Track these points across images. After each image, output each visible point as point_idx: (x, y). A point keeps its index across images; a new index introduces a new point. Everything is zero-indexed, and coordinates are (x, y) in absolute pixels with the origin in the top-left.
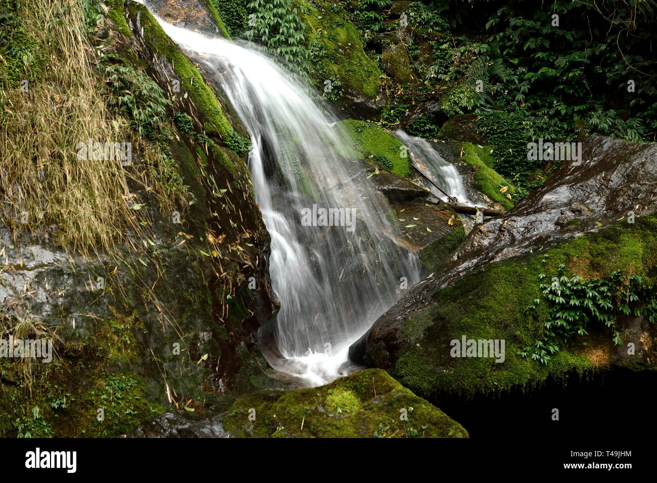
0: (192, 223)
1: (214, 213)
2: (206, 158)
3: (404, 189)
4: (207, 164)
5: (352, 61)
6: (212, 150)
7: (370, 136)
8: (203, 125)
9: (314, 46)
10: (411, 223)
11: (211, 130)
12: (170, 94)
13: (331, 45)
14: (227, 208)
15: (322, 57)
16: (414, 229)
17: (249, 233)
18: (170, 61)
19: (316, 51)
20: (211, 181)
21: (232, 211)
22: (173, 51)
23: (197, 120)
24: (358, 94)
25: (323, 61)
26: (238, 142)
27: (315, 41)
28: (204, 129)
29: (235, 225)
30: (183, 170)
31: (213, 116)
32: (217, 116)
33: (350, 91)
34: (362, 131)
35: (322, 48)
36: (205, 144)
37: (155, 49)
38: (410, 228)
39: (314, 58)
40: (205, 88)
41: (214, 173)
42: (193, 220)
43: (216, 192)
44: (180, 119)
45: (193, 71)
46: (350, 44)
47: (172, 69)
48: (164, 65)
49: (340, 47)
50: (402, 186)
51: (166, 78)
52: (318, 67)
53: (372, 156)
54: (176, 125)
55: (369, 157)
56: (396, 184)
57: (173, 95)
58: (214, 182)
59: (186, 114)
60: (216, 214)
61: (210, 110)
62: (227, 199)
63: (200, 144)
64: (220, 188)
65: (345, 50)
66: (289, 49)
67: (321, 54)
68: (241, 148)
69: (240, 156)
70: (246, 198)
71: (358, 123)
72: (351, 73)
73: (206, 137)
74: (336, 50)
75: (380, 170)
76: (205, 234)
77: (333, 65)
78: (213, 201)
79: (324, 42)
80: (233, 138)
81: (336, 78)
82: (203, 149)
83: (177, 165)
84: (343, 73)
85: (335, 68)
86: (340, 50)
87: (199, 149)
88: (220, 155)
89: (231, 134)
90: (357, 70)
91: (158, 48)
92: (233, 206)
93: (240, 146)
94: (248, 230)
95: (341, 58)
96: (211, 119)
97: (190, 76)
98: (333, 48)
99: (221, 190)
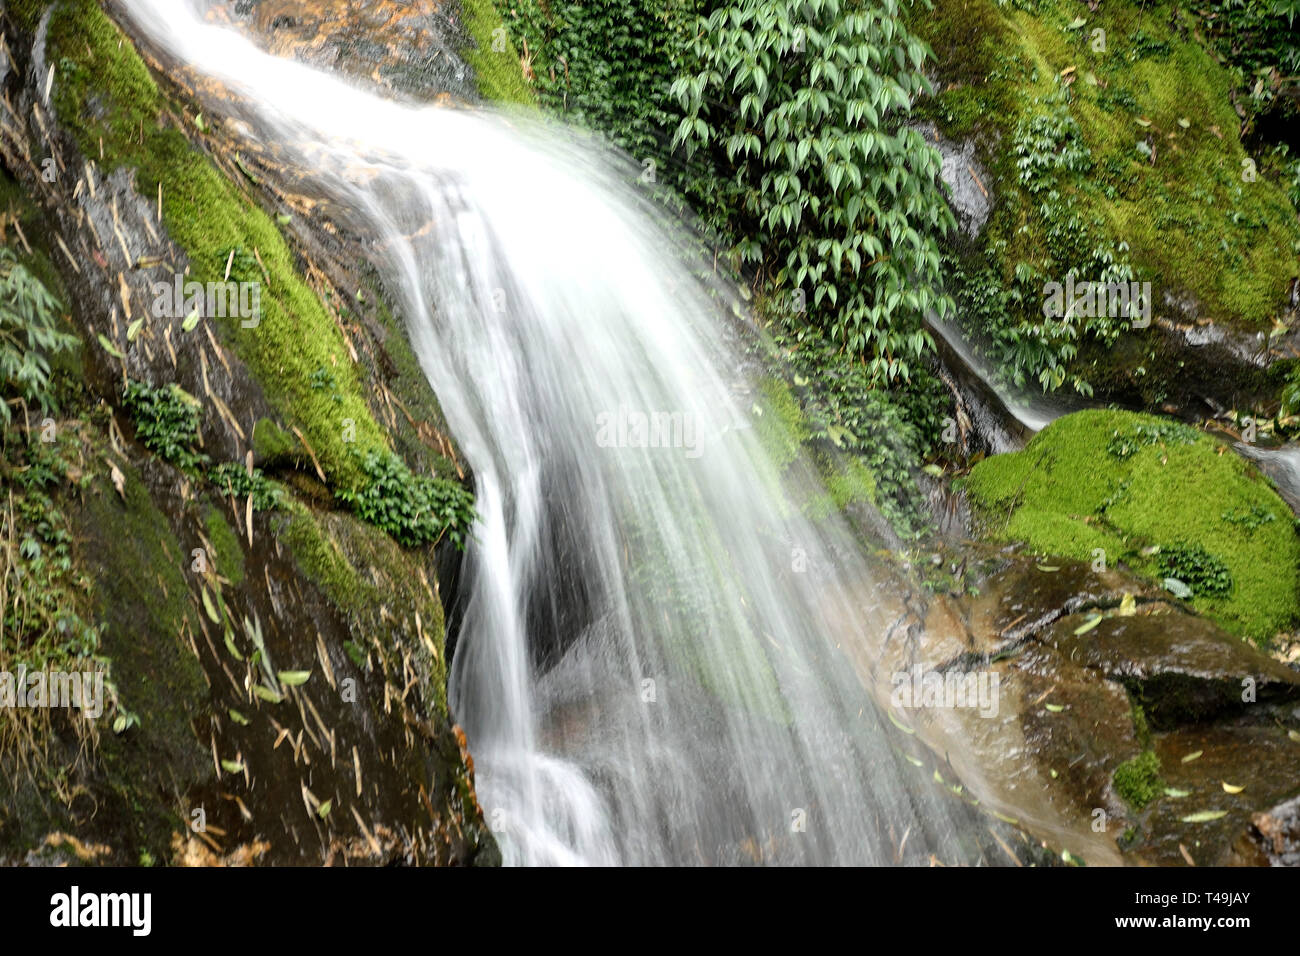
0: (114, 800)
1: (232, 758)
2: (240, 554)
3: (1205, 675)
4: (241, 575)
5: (1186, 188)
6: (275, 521)
7: (1157, 470)
8: (246, 431)
9: (1035, 133)
10: (1207, 806)
11: (278, 448)
12: (121, 313)
13: (1107, 128)
14: (298, 744)
15: (1067, 175)
16: (1215, 827)
17: (384, 839)
18: (147, 190)
19: (1041, 151)
20: (243, 642)
21: (320, 756)
22: (172, 155)
23: (223, 411)
24: (1202, 313)
25: (1071, 188)
26: (400, 495)
27: (1044, 114)
28: (247, 445)
29: (325, 809)
30: (117, 597)
31: (300, 398)
32: (319, 398)
33: (1169, 300)
34: (1132, 453)
35: (1069, 137)
36: (242, 499)
37: (93, 146)
38: (1200, 824)
39: (1035, 176)
40: (287, 293)
41: (266, 610)
42: (123, 789)
43: (258, 680)
44: (145, 406)
45: (243, 227)
46: (1185, 123)
47: (154, 218)
48: (122, 207)
49: (1141, 135)
50: (1202, 664)
51: (121, 254)
52: (1047, 210)
53: (1155, 550)
54: (128, 431)
55: (1146, 552)
56: (1180, 656)
57: (134, 319)
58: (259, 643)
59: (176, 390)
60: (237, 766)
61: (293, 373)
62: (307, 707)
63: (222, 504)
64: (282, 663)
65: (1163, 147)
66: (845, 145)
67: (1059, 161)
68: (408, 516)
69: (405, 548)
70: (393, 703)
71: (1124, 422)
72: (1178, 232)
73: (254, 475)
74: (1127, 147)
75: (1139, 601)
76: (170, 839)
77: (1107, 204)
78: (236, 716)
79: (1082, 118)
80: (375, 478)
81: (1119, 255)
82: (232, 522)
83: (86, 581)
84: (1150, 233)
85: (1119, 214)
86: (1143, 147)
87: (215, 518)
88: (302, 542)
89: (371, 463)
90: (1204, 222)
91: (108, 142)
92: (330, 737)
93: (406, 508)
94: (378, 828)
95: (1141, 175)
96: (288, 407)
97: (224, 246)
98: (1115, 138)
99: (283, 676)
